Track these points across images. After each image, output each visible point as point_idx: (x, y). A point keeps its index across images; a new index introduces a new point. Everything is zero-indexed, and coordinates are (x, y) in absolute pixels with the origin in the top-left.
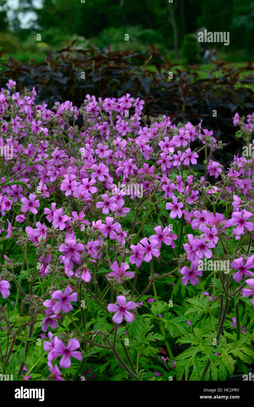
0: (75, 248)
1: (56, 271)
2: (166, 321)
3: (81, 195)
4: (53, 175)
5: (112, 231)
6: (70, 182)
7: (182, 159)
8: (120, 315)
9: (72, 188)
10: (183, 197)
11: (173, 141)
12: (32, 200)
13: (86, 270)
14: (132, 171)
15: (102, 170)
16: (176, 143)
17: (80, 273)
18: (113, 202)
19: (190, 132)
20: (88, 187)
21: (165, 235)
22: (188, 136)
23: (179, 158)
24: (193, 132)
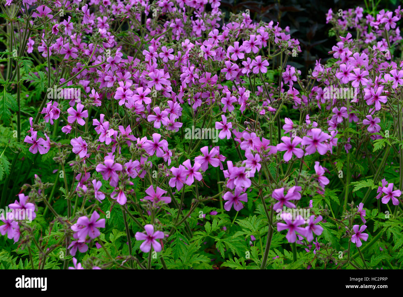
0: (113, 168)
1: (86, 195)
2: (219, 240)
3: (133, 106)
4: (111, 80)
5: (159, 148)
6: (125, 90)
7: (251, 67)
8: (147, 244)
9: (127, 97)
10: (234, 116)
11: (243, 47)
12: (79, 110)
13: (122, 193)
14: (193, 80)
15: (159, 79)
16: (246, 48)
17: (115, 195)
18: (166, 116)
19: (262, 37)
20: (142, 97)
21: (213, 156)
22: (259, 42)
23: (249, 66)
24: (265, 37)
